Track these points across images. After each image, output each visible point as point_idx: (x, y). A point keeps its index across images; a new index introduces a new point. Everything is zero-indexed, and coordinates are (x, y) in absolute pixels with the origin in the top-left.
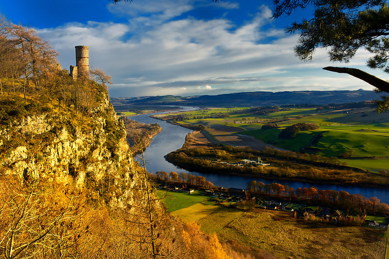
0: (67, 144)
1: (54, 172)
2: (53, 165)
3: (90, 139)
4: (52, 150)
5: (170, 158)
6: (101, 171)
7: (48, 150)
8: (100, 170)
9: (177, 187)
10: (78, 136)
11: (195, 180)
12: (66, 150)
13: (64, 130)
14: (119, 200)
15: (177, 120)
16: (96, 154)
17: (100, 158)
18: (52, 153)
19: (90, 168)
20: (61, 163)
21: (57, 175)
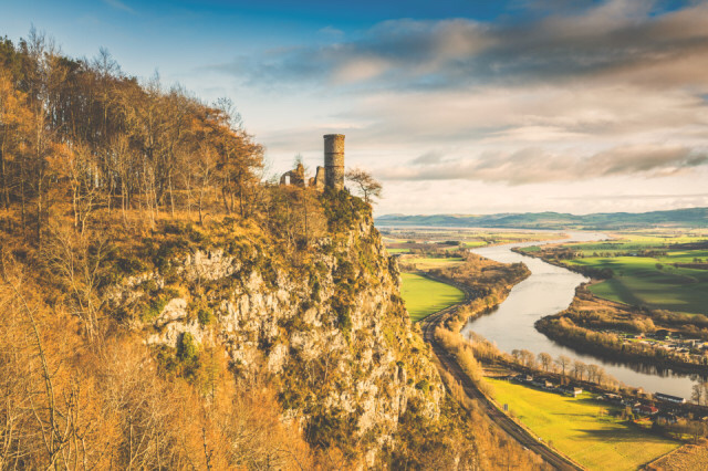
0: (258, 298)
1: (231, 342)
2: (230, 329)
3: (302, 290)
4: (231, 306)
5: (547, 326)
6: (317, 346)
7: (223, 307)
8: (315, 343)
9: (550, 381)
10: (281, 285)
11: (586, 373)
12: (255, 306)
13: (254, 274)
14: (343, 397)
15: (560, 257)
16: (310, 317)
17: (318, 324)
18: (230, 311)
19: (296, 340)
20: (245, 328)
21: (235, 347)
